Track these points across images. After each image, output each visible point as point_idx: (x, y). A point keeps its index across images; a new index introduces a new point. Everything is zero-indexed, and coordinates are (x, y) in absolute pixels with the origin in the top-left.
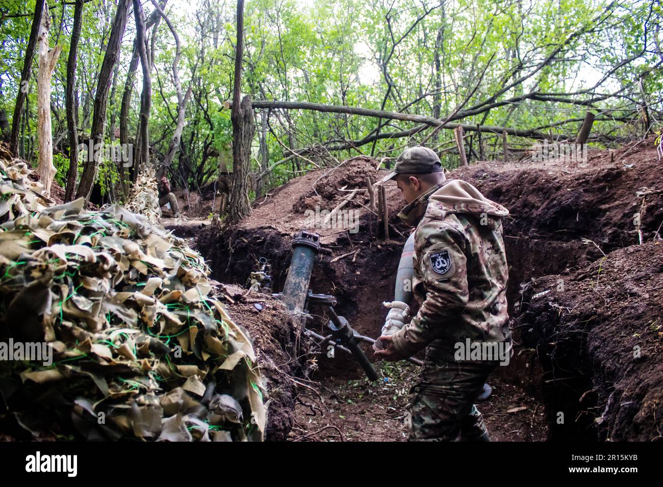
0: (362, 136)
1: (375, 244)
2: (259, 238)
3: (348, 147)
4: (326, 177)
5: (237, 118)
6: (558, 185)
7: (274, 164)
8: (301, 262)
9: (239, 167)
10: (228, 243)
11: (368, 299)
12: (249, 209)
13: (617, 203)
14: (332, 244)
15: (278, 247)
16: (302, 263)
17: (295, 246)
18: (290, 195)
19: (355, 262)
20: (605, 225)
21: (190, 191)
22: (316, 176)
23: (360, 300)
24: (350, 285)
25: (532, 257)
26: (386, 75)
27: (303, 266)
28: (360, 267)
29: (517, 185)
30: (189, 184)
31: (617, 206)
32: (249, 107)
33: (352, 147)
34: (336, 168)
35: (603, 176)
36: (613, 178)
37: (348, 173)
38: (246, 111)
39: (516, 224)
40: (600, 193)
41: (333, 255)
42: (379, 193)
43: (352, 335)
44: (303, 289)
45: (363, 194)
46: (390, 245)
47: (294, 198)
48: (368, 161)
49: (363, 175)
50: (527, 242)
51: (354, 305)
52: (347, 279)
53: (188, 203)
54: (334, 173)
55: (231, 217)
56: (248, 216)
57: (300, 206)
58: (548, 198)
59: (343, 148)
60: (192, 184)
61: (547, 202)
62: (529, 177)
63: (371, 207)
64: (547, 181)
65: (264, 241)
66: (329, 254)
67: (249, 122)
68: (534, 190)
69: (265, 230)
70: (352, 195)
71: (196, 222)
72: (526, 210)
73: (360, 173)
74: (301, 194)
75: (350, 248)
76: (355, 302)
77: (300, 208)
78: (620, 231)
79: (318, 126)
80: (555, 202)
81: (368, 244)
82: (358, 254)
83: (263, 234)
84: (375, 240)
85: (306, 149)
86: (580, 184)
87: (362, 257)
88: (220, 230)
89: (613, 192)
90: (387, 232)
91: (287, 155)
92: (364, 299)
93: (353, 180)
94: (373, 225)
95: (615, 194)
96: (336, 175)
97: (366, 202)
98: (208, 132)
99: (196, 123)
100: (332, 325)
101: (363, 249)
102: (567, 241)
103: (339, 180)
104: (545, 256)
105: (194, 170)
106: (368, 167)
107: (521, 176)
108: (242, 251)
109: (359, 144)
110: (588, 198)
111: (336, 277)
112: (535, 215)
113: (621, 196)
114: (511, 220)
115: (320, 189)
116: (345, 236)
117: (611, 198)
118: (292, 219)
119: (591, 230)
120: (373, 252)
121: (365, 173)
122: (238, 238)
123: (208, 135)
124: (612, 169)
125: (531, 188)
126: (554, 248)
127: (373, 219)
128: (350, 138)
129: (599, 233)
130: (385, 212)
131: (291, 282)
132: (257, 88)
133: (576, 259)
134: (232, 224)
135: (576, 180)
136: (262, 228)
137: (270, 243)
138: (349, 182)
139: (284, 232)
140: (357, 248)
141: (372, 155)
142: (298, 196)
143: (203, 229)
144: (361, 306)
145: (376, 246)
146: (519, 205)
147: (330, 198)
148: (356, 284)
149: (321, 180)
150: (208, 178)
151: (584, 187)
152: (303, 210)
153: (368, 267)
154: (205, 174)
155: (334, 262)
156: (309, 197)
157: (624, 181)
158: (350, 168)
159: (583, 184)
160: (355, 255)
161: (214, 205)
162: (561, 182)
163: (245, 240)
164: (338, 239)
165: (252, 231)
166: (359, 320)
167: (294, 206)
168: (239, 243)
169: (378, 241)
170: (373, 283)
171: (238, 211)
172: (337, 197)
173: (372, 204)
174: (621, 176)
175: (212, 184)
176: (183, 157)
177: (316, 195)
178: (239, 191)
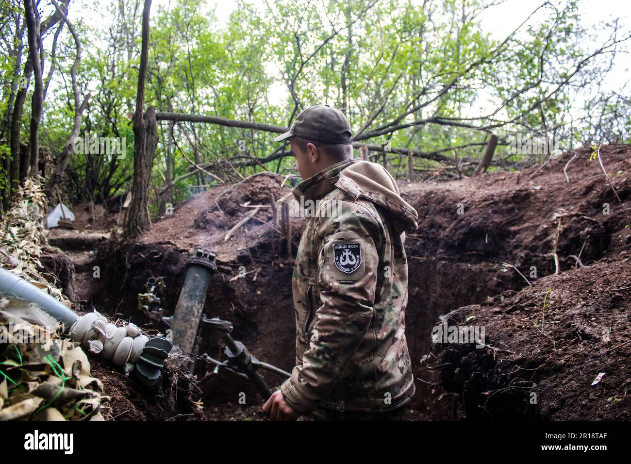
0: (268, 153)
1: (277, 262)
2: (156, 254)
3: (254, 164)
4: (229, 193)
5: (139, 128)
6: (466, 205)
7: (177, 178)
8: (195, 282)
9: (139, 179)
10: (125, 258)
11: (269, 320)
12: (148, 223)
13: (526, 225)
14: (233, 262)
15: (175, 264)
16: (196, 284)
17: (189, 265)
18: (193, 210)
19: (256, 281)
20: (516, 247)
21: (96, 203)
22: (219, 191)
23: (260, 322)
24: (251, 305)
25: (439, 279)
26: (294, 96)
27: (197, 288)
28: (261, 286)
29: (424, 205)
30: (95, 196)
31: (527, 229)
32: (153, 118)
33: (258, 164)
34: (240, 183)
35: (512, 198)
36: (522, 199)
37: (251, 188)
38: (149, 122)
39: (423, 245)
40: (509, 214)
41: (233, 273)
42: (283, 210)
43: (250, 361)
44: (197, 314)
45: (266, 210)
47: (196, 213)
48: (272, 177)
49: (267, 191)
50: (434, 263)
51: (254, 326)
52: (248, 299)
53: (92, 215)
54: (238, 189)
55: (129, 231)
56: (148, 230)
57: (202, 221)
58: (455, 219)
59: (248, 165)
60: (98, 196)
61: (455, 222)
62: (436, 197)
63: (275, 223)
64: (455, 202)
65: (162, 256)
66: (228, 273)
67: (152, 134)
68: (441, 210)
69: (164, 246)
70: (255, 211)
71: (98, 235)
72: (433, 230)
73: (264, 189)
74: (203, 210)
75: (252, 266)
76: (255, 323)
77: (202, 224)
78: (531, 254)
79: (224, 143)
80: (464, 222)
81: (270, 262)
82: (259, 274)
83: (161, 249)
84: (277, 258)
85: (211, 164)
86: (488, 205)
87: (263, 276)
88: (118, 244)
89: (522, 213)
90: (290, 250)
91: (191, 170)
92: (265, 319)
93: (256, 196)
94: (275, 242)
95: (524, 215)
96: (240, 191)
97: (270, 219)
100: (228, 352)
101: (264, 268)
102: (475, 263)
103: (242, 195)
104: (453, 279)
106: (272, 184)
107: (428, 196)
108: (139, 266)
109: (264, 161)
110: (497, 219)
111: (235, 297)
112: (442, 235)
113: (531, 218)
114: (418, 241)
115: (222, 204)
116: (246, 253)
117: (521, 220)
118: (192, 235)
119: (500, 252)
120: (276, 271)
121: (269, 189)
122: (136, 253)
124: (520, 191)
125: (438, 208)
126: (463, 270)
127: (275, 237)
128: (255, 155)
129: (508, 256)
130: (288, 229)
131: (183, 305)
132: (164, 101)
133: (485, 282)
135: (484, 201)
136: (160, 243)
137: (166, 259)
138: (252, 198)
139: (182, 248)
140: (259, 267)
141: (277, 172)
142: (200, 211)
143: (103, 242)
144: (262, 328)
145: (278, 265)
146: (426, 225)
147: (233, 213)
148: (256, 305)
149: (224, 195)
150: (115, 191)
151: (492, 208)
152: (204, 226)
153: (269, 286)
154: (112, 187)
155: (233, 281)
156: (211, 212)
157: (532, 203)
158: (254, 184)
159: (492, 205)
160: (256, 274)
161: (119, 218)
162: (469, 203)
163: (143, 256)
164: (239, 256)
165: (150, 246)
166: (259, 342)
167: (195, 221)
168: (136, 258)
169: (280, 259)
170: (274, 303)
171: (137, 225)
172: (239, 214)
173: (275, 221)
174: (529, 197)
175: (119, 197)
176: (90, 169)
177: (219, 210)
178: (139, 205)
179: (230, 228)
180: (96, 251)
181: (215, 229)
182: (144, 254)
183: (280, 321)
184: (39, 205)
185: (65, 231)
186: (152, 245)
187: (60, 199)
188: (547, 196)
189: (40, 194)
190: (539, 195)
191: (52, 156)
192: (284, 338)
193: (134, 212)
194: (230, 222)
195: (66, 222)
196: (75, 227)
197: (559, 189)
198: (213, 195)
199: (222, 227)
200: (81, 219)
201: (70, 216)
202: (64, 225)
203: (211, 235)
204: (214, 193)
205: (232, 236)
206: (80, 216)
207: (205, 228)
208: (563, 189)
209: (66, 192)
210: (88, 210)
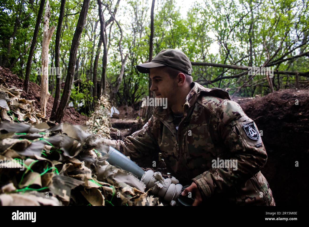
0: (213, 78)
21: (129, 106)
30: (128, 103)
33: (210, 84)
53: (128, 112)
60: (129, 103)
71: (131, 121)
98: (137, 78)
99: (131, 74)
105: (131, 96)
109: (213, 82)
123: (137, 80)
128: (208, 79)
141: (219, 87)
143: (134, 125)
150: (137, 100)
154: (135, 98)
161: (140, 112)
175: (139, 103)
176: (125, 90)
180: (131, 129)
184: (108, 108)
185: (116, 119)
187: (113, 104)
189: (108, 103)
191: (109, 85)
193: (150, 110)
195: (116, 115)
196: (120, 117)
200: (122, 113)
201: (117, 112)
202: (115, 116)
206: (122, 112)
209: (115, 101)
210: (125, 109)
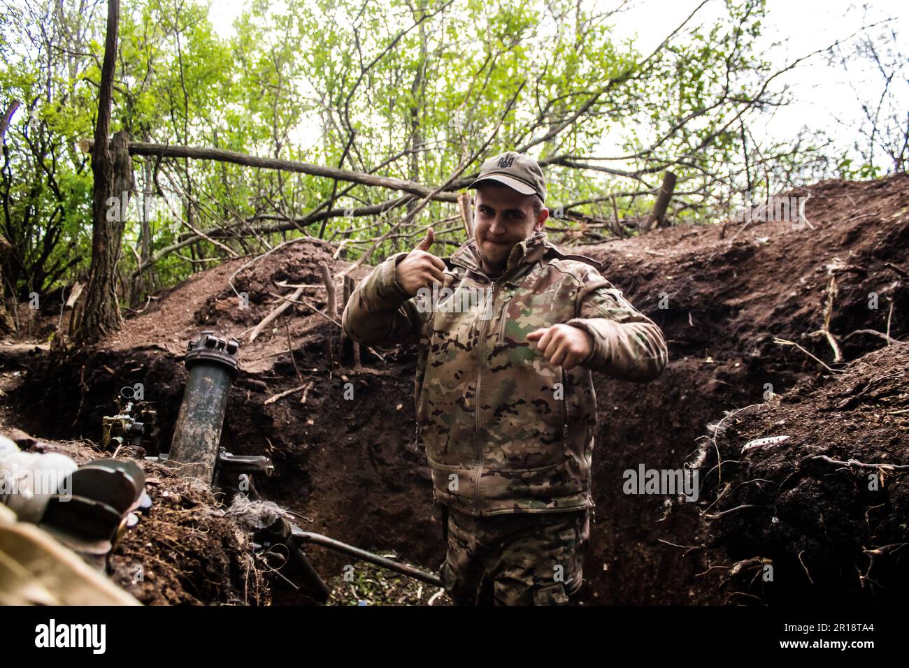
1: (338, 374)
2: (135, 365)
3: (282, 229)
4: (251, 269)
5: (102, 164)
6: (649, 271)
7: (162, 250)
9: (102, 247)
10: (80, 376)
11: (328, 466)
12: (118, 319)
13: (754, 295)
14: (265, 372)
18: (190, 299)
19: (305, 404)
22: (234, 268)
23: (314, 470)
24: (298, 443)
28: (314, 412)
31: (758, 301)
32: (124, 151)
34: (267, 254)
35: (726, 255)
36: (742, 257)
37: (288, 260)
38: (118, 156)
40: (722, 281)
41: (269, 391)
42: (345, 288)
43: (289, 533)
44: (211, 447)
45: (312, 295)
46: (363, 375)
47: (195, 302)
48: (318, 245)
49: (312, 265)
51: (305, 477)
52: (293, 432)
54: (264, 263)
55: (87, 332)
56: (117, 330)
57: (208, 313)
64: (627, 267)
65: (145, 369)
67: (123, 176)
69: (147, 352)
70: (298, 293)
71: (26, 346)
73: (308, 261)
74: (209, 295)
75: (297, 380)
76: (305, 472)
77: (208, 318)
81: (326, 373)
82: (309, 391)
83: (141, 358)
84: (337, 367)
86: (686, 269)
87: (316, 395)
88: (67, 353)
89: (744, 278)
90: (358, 354)
92: (321, 465)
93: (296, 272)
94: (337, 342)
95: (747, 281)
96: (268, 265)
97: (320, 306)
101: (318, 383)
103: (273, 271)
106: (319, 254)
109: (303, 224)
110: (705, 289)
111: (274, 430)
115: (241, 285)
116: (288, 360)
117: (743, 289)
118: (193, 333)
119: (713, 340)
120: (334, 388)
121: (316, 262)
122: (97, 367)
124: (739, 244)
127: (335, 333)
134: (87, 343)
135: (678, 262)
136: (141, 348)
137: (153, 373)
138: (290, 275)
139: (180, 355)
140: (309, 381)
142: (203, 299)
143: (37, 357)
144: (316, 479)
145: (339, 377)
147: (259, 300)
148: (308, 442)
149: (243, 271)
150: (51, 284)
151: (694, 272)
152: (211, 320)
153: (326, 411)
154: (47, 275)
155: (270, 404)
156: (223, 299)
157: (758, 263)
158: (290, 253)
159: (693, 269)
160: (305, 392)
161: (60, 322)
162: (654, 267)
163: (109, 370)
164: (276, 364)
165: (123, 355)
166: (312, 502)
167: (196, 313)
168: (98, 374)
169: (342, 369)
170: (335, 439)
171: (98, 322)
172: (270, 301)
173: (331, 308)
174: (753, 254)
175: (59, 291)
177: (235, 296)
178: (102, 288)
179: (256, 323)
180: (26, 371)
181: (231, 325)
182: (112, 368)
183: (345, 468)
186: (125, 352)
188: (781, 251)
190: (768, 251)
192: (351, 494)
193: (94, 300)
194: (255, 313)
197: (799, 240)
198: (221, 274)
199: (242, 321)
203: (225, 334)
204: (223, 270)
205: (261, 334)
207: (214, 324)
208: (807, 239)
